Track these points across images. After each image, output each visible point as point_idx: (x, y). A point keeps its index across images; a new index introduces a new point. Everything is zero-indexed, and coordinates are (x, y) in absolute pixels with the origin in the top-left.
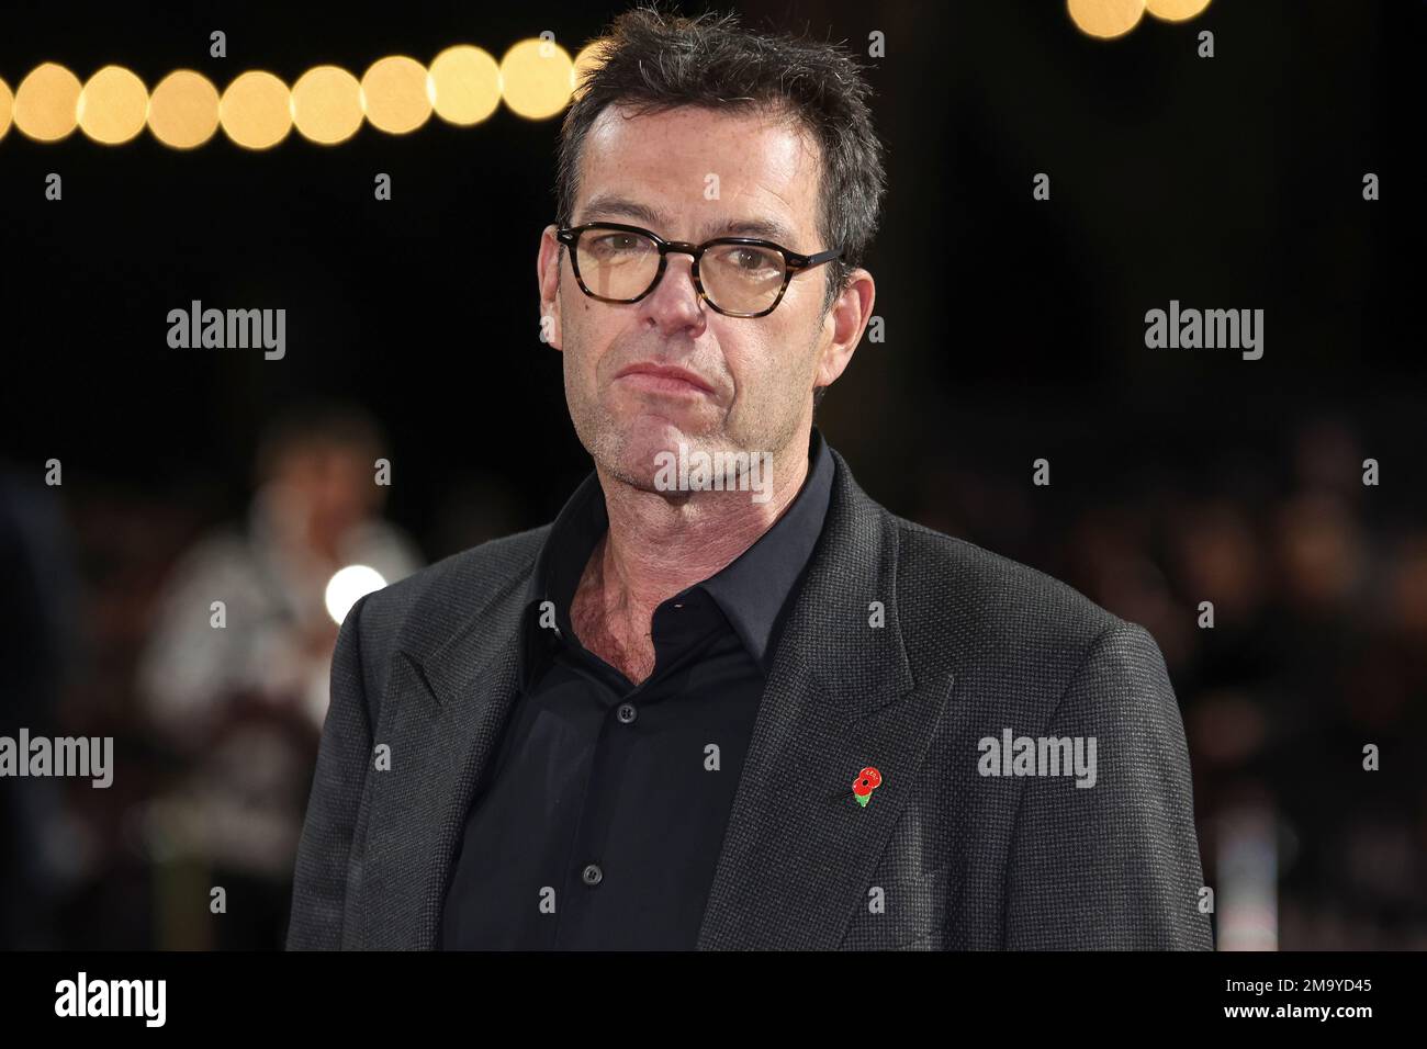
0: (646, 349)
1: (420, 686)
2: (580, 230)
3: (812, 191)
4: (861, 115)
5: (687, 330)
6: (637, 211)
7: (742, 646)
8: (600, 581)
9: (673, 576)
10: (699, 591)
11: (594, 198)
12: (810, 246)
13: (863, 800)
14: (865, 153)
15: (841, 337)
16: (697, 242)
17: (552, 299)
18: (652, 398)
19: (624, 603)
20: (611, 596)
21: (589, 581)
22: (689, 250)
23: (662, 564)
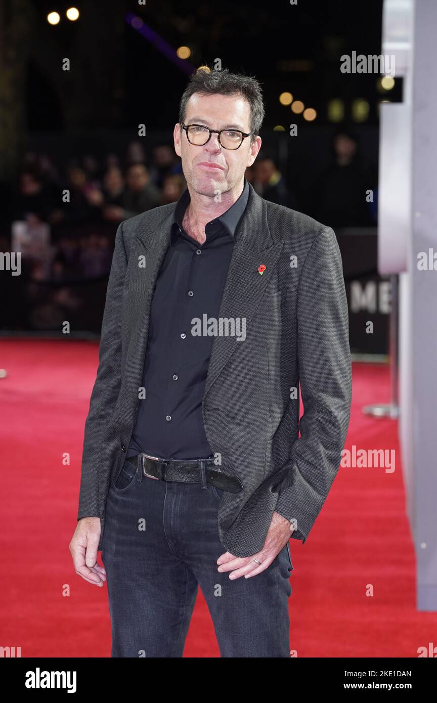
0: (206, 158)
1: (142, 245)
2: (189, 126)
3: (248, 117)
4: (260, 97)
5: (216, 153)
6: (203, 121)
7: (228, 234)
8: (189, 218)
9: (210, 216)
10: (217, 219)
11: (191, 118)
12: (247, 132)
13: (261, 273)
14: (260, 106)
15: (253, 154)
16: (219, 130)
17: (178, 143)
18: (207, 172)
19: (196, 223)
20: (192, 222)
21: (185, 218)
22: (217, 132)
23: (207, 213)
